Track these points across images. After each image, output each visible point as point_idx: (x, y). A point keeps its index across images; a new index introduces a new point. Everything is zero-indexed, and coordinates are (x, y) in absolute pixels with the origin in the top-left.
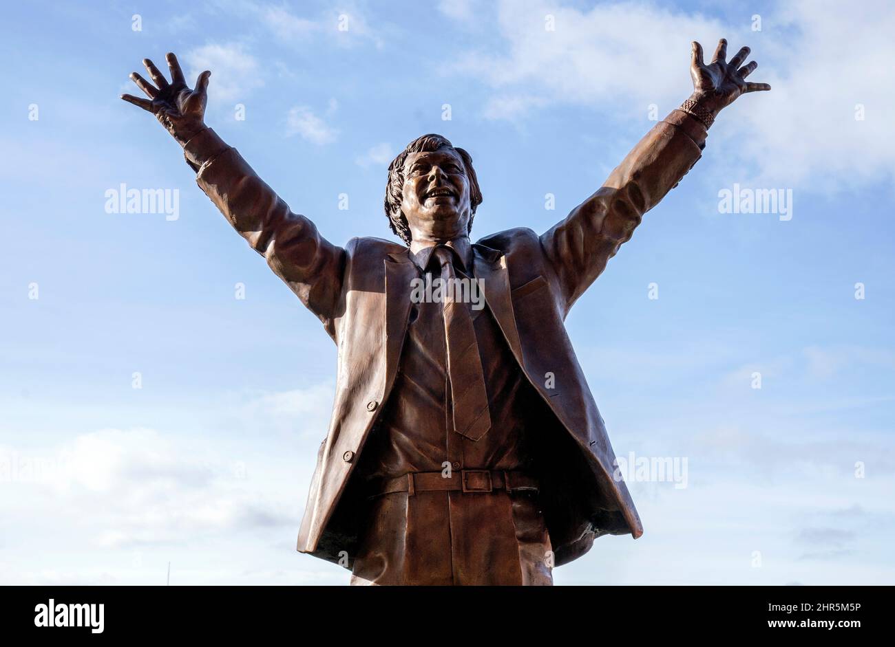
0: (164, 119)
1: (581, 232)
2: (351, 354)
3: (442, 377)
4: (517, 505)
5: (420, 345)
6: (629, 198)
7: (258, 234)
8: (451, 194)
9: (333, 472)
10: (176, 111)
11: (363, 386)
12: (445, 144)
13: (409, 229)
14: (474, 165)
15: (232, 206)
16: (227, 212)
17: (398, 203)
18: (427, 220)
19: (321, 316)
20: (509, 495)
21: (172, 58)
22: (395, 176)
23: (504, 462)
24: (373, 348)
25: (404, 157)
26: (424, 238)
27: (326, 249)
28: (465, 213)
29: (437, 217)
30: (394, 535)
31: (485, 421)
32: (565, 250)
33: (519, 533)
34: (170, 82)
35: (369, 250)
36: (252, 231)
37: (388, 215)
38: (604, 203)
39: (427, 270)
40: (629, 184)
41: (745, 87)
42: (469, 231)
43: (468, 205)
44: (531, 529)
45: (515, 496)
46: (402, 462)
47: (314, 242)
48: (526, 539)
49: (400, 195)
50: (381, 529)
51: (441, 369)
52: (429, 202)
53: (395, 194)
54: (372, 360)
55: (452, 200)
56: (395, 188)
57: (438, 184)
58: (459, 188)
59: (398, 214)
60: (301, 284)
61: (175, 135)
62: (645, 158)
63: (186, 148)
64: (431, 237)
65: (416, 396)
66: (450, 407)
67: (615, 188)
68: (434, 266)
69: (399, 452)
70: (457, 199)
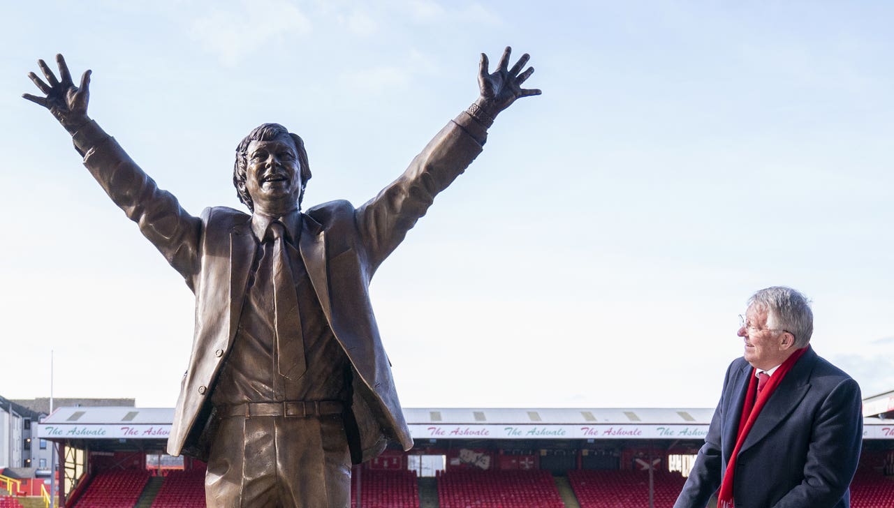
1: (385, 210)
2: (204, 310)
3: (270, 331)
4: (324, 425)
5: (255, 306)
6: (422, 186)
7: (133, 208)
8: (284, 179)
9: (192, 400)
10: (66, 106)
11: (212, 336)
12: (282, 132)
13: (252, 201)
17: (243, 180)
18: (264, 199)
20: (317, 418)
21: (60, 59)
22: (241, 158)
23: (315, 395)
24: (221, 306)
25: (248, 143)
26: (263, 213)
27: (186, 220)
28: (298, 189)
29: (271, 198)
30: (234, 445)
31: (301, 366)
32: (372, 224)
33: (324, 445)
34: (60, 80)
35: (219, 223)
36: (128, 205)
38: (403, 190)
39: (263, 243)
40: (424, 174)
43: (299, 184)
44: (335, 443)
45: (323, 419)
46: (241, 393)
47: (176, 214)
48: (331, 450)
49: (245, 174)
50: (226, 441)
51: (270, 325)
52: (266, 184)
53: (241, 173)
54: (220, 316)
55: (284, 184)
56: (241, 169)
57: (273, 171)
58: (291, 172)
59: (243, 189)
60: (168, 249)
61: (65, 126)
63: (75, 137)
64: (268, 212)
65: (252, 346)
66: (276, 354)
67: (413, 177)
68: (269, 240)
69: (239, 388)
70: (288, 182)
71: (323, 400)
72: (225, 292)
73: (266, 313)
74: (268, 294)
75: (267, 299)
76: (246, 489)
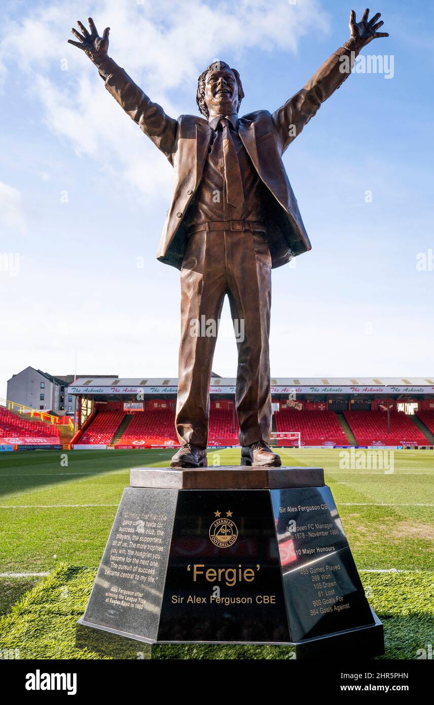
0: (88, 53)
1: (291, 111)
2: (180, 169)
3: (222, 179)
4: (255, 237)
5: (212, 165)
6: (315, 94)
7: (135, 112)
9: (172, 222)
10: (94, 48)
11: (186, 184)
12: (227, 67)
13: (208, 111)
14: (241, 78)
15: (123, 97)
16: (120, 101)
17: (203, 97)
18: (216, 105)
19: (166, 153)
20: (252, 233)
21: (91, 20)
22: (201, 83)
23: (251, 218)
24: (190, 165)
25: (205, 73)
26: (216, 115)
27: (168, 119)
28: (235, 102)
29: (221, 103)
30: (200, 250)
31: (242, 198)
32: (283, 120)
33: (256, 249)
34: (90, 33)
35: (188, 120)
36: (132, 110)
37: (198, 104)
38: (302, 96)
39: (216, 131)
40: (315, 86)
42: (238, 112)
43: (237, 98)
44: (262, 248)
45: (254, 233)
46: (203, 217)
47: (162, 116)
48: (259, 252)
49: (204, 93)
50: (194, 247)
51: (222, 175)
52: (217, 96)
53: (201, 92)
54: (190, 172)
55: (229, 95)
56: (201, 90)
57: (222, 86)
58: (232, 89)
59: (203, 103)
60: (156, 137)
61: (94, 62)
62: (324, 73)
63: (100, 68)
64: (219, 114)
65: (210, 187)
66: (226, 192)
67: (308, 89)
68: (219, 128)
69: (202, 213)
70: (231, 95)
71: (255, 222)
72: (193, 158)
73: (219, 168)
74: (220, 157)
75: (220, 160)
76: (207, 277)
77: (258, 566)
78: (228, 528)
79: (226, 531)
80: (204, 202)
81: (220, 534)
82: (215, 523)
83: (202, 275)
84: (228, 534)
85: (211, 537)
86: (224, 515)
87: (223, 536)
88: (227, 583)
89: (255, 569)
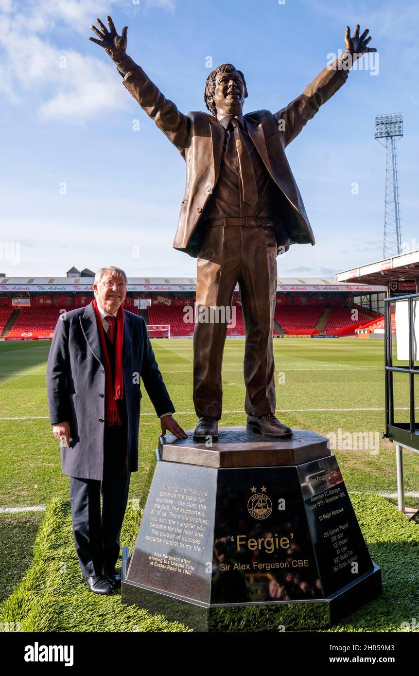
0: (109, 50)
1: (293, 115)
2: (197, 166)
3: (238, 178)
4: (266, 232)
5: (228, 164)
6: (314, 100)
7: (153, 108)
8: (238, 94)
9: (192, 217)
10: (114, 47)
11: (203, 180)
12: (234, 69)
13: (216, 108)
15: (141, 95)
16: (138, 97)
17: (213, 96)
18: (228, 105)
19: (179, 147)
20: (263, 228)
21: (109, 19)
22: (210, 83)
23: (262, 215)
24: (207, 163)
25: (215, 74)
26: (226, 114)
27: (182, 117)
29: (232, 105)
30: (217, 242)
31: (256, 197)
33: (267, 243)
34: (110, 31)
35: (201, 118)
36: (149, 106)
38: (304, 102)
39: (227, 130)
40: (316, 93)
41: (367, 50)
44: (271, 241)
45: (265, 228)
46: (221, 213)
47: (176, 113)
48: (270, 245)
49: (214, 93)
50: (211, 239)
51: (237, 175)
52: (228, 97)
53: (211, 92)
54: (207, 169)
55: (238, 97)
56: (211, 89)
57: (233, 89)
58: (241, 91)
60: (170, 133)
62: (323, 82)
63: (119, 66)
64: (229, 113)
65: (227, 186)
66: (242, 191)
67: (309, 95)
68: (230, 128)
69: (220, 209)
70: (241, 97)
71: (265, 218)
72: (209, 156)
73: (234, 167)
74: (235, 157)
75: (234, 160)
76: (224, 267)
77: (292, 534)
78: (264, 502)
79: (262, 505)
80: (222, 199)
81: (258, 507)
82: (252, 498)
83: (220, 266)
84: (265, 507)
85: (250, 511)
86: (259, 491)
87: (260, 510)
88: (266, 551)
89: (289, 537)
